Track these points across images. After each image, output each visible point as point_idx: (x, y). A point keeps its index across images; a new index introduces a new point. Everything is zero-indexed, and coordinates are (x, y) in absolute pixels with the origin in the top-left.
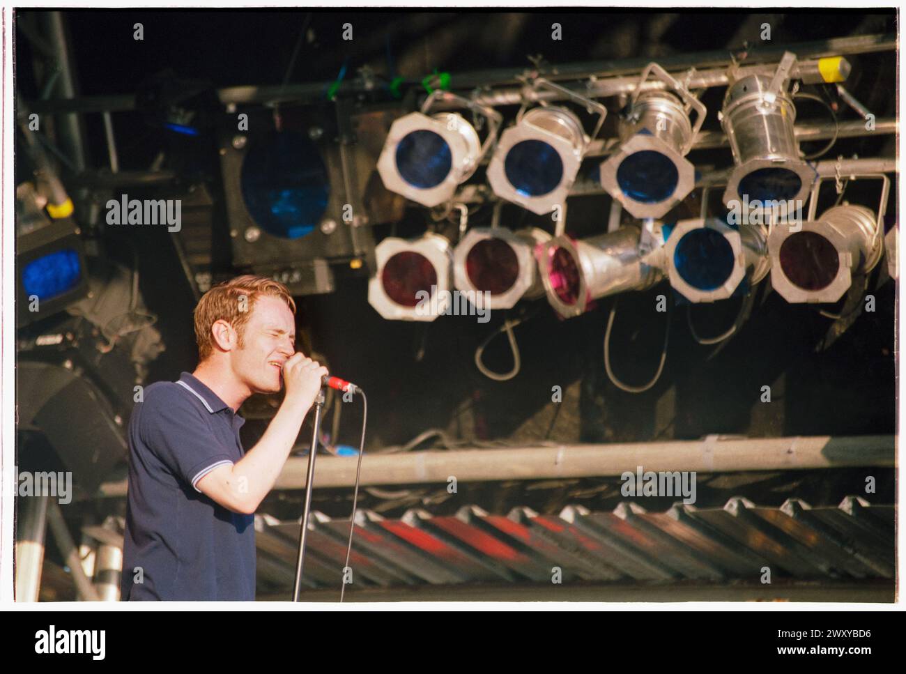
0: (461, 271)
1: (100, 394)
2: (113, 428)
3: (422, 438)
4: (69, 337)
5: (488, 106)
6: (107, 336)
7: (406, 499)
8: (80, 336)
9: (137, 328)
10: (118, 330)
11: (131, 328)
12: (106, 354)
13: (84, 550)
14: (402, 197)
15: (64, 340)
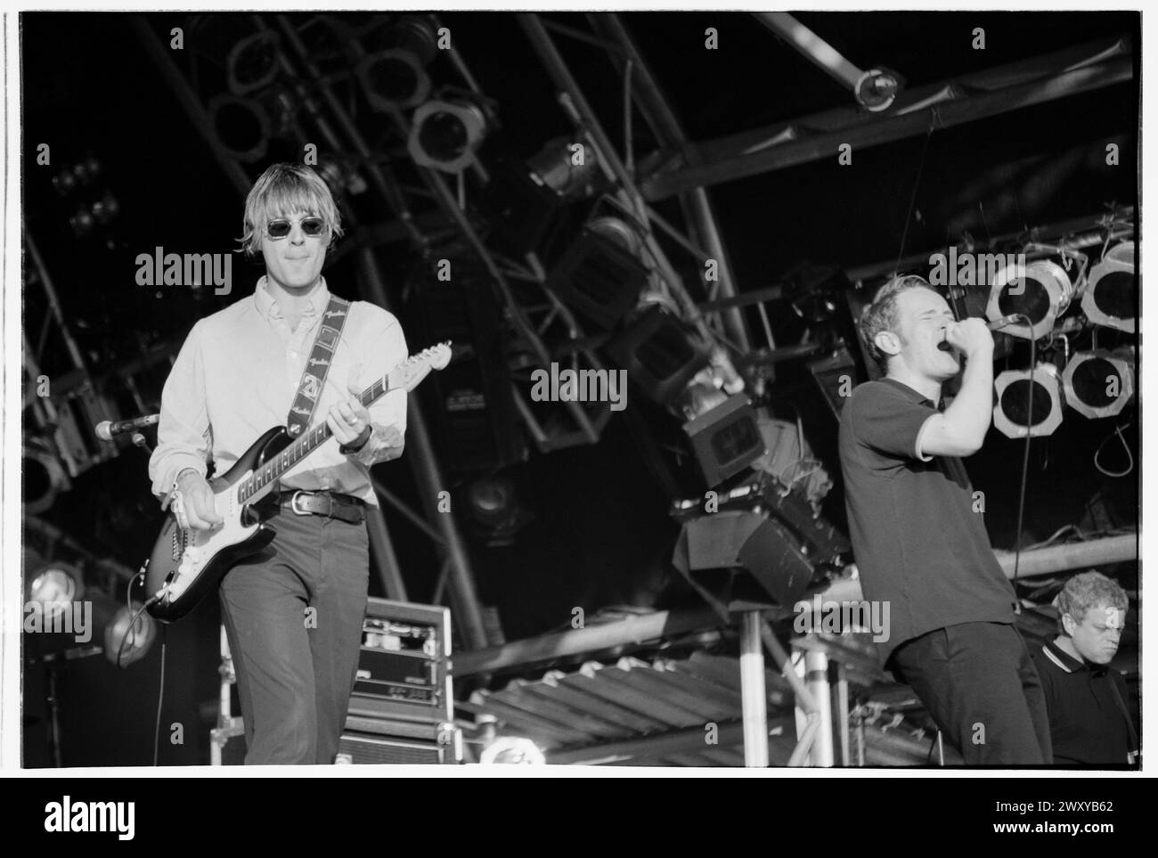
0: (1069, 390)
1: (786, 530)
2: (800, 557)
3: (1058, 533)
4: (755, 488)
5: (1074, 249)
6: (784, 483)
7: (1052, 586)
8: (763, 486)
9: (808, 474)
10: (793, 477)
11: (802, 474)
12: (786, 497)
13: (796, 656)
14: (1010, 336)
15: (752, 491)
